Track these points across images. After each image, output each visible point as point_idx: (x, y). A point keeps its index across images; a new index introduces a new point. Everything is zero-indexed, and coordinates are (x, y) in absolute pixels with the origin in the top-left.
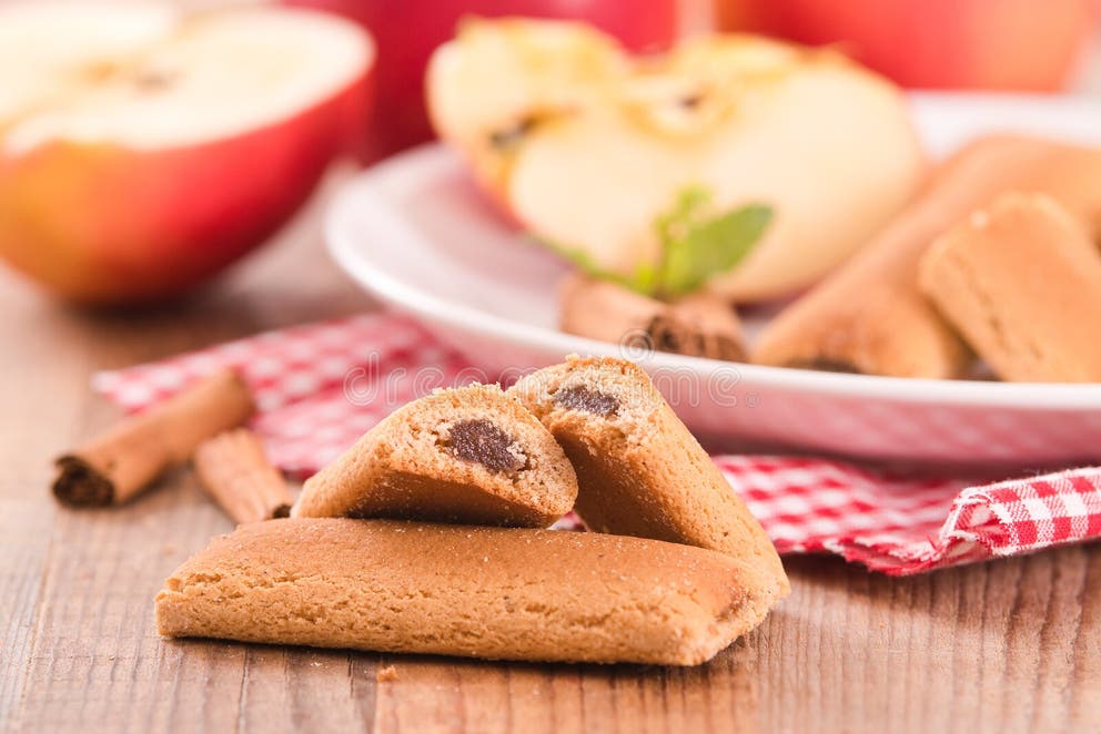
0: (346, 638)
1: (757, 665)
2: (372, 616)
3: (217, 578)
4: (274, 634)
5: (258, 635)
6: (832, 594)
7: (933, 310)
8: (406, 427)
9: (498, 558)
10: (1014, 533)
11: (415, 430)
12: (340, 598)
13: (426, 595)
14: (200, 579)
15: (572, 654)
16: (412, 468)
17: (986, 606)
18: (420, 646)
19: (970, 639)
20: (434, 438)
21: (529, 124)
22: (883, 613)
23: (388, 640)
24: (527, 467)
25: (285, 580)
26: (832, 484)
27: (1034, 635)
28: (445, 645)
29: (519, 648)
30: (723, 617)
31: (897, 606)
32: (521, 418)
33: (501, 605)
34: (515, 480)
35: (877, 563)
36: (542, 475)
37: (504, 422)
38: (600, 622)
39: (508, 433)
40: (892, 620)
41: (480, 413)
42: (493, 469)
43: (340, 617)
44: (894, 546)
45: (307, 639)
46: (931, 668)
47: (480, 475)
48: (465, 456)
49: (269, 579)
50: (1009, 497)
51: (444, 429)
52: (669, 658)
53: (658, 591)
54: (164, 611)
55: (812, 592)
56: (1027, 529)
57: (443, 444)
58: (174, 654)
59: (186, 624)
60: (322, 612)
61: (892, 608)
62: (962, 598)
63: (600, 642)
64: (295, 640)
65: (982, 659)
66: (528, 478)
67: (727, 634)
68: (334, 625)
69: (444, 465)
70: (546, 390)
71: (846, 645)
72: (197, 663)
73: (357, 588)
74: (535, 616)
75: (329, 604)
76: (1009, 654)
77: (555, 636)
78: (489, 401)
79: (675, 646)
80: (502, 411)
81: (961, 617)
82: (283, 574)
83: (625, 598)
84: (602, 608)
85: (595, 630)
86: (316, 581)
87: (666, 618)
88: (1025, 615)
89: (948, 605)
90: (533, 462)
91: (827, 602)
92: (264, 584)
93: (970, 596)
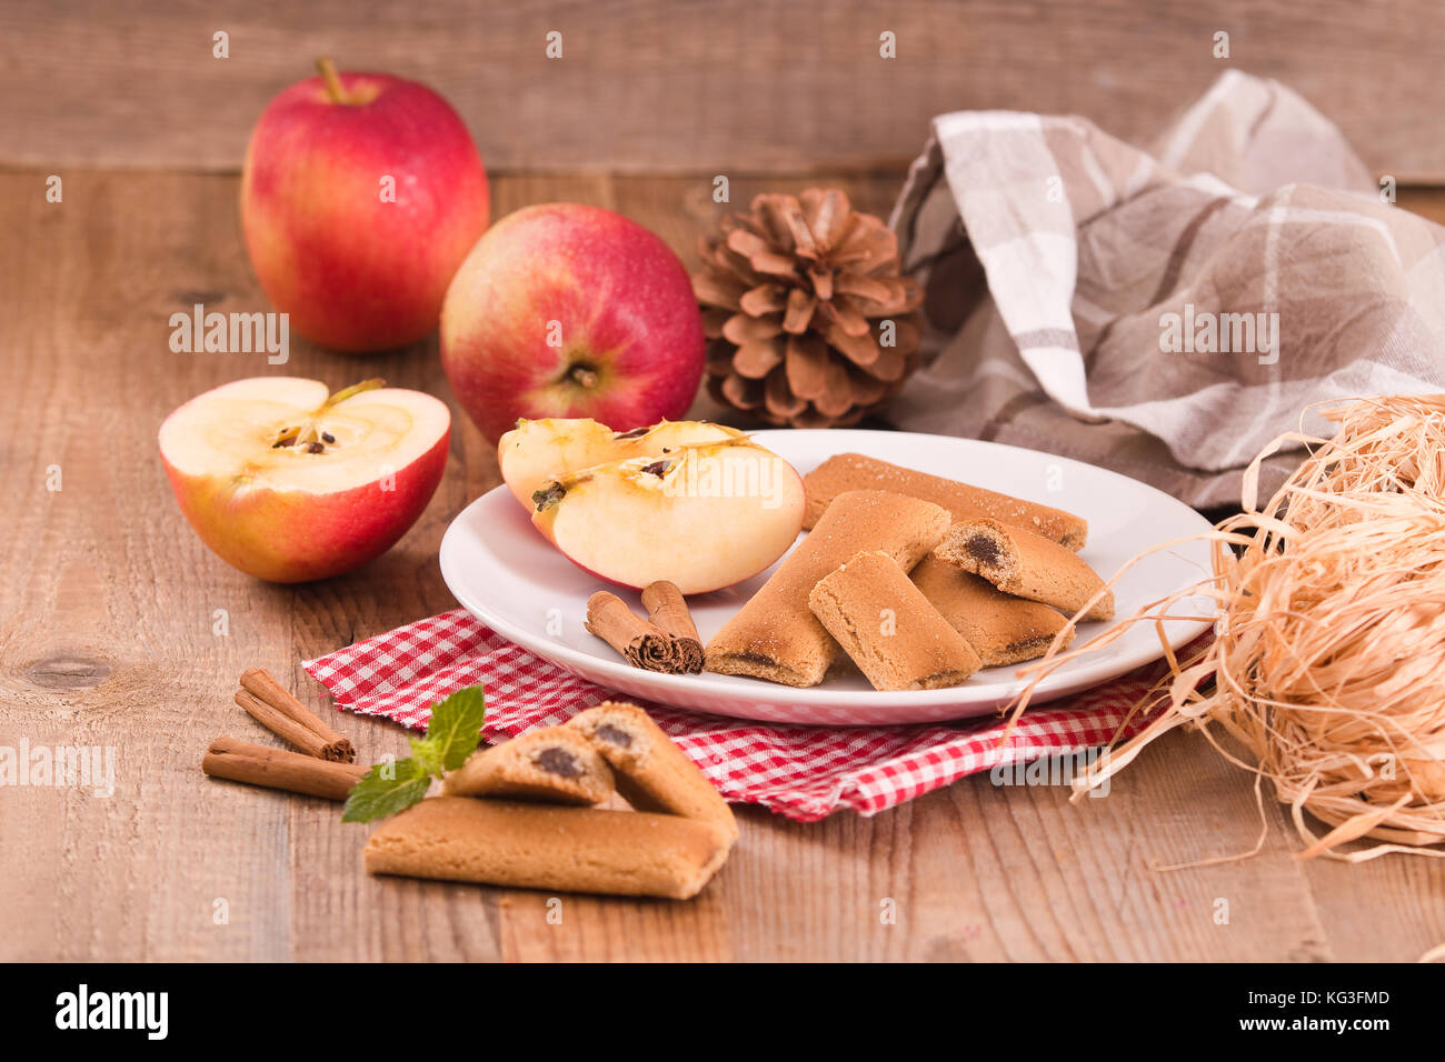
0: (479, 877)
1: (724, 891)
2: (494, 865)
3: (399, 840)
4: (435, 874)
5: (425, 874)
6: (763, 830)
7: (815, 621)
8: (512, 755)
9: (568, 829)
10: (873, 804)
11: (518, 755)
12: (475, 854)
13: (527, 853)
14: (390, 840)
15: (615, 890)
16: (517, 779)
17: (856, 838)
18: (523, 883)
19: (848, 864)
20: (529, 761)
21: (561, 490)
22: (795, 844)
23: (505, 879)
24: (584, 774)
25: (440, 841)
26: (760, 746)
27: (885, 860)
28: (539, 883)
29: (584, 886)
30: (705, 865)
31: (804, 839)
32: (580, 744)
33: (572, 859)
34: (577, 782)
35: (791, 813)
36: (593, 777)
37: (569, 747)
38: (631, 872)
39: (573, 754)
40: (801, 853)
41: (555, 743)
42: (564, 776)
43: (475, 866)
44: (801, 801)
45: (454, 877)
46: (826, 890)
47: (557, 781)
48: (548, 770)
49: (431, 841)
50: (868, 779)
51: (536, 754)
52: (673, 895)
53: (665, 855)
54: (369, 859)
55: (752, 829)
56: (880, 799)
57: (535, 763)
58: (376, 887)
59: (382, 867)
60: (464, 862)
61: (800, 840)
62: (841, 831)
63: (632, 884)
64: (449, 877)
65: (856, 883)
66: (585, 781)
67: (706, 874)
68: (471, 869)
69: (536, 776)
70: (591, 724)
71: (775, 874)
72: (391, 892)
73: (486, 849)
74: (592, 868)
75: (468, 858)
76: (871, 877)
77: (604, 880)
78: (561, 735)
79: (677, 888)
80: (569, 740)
81: (842, 848)
82: (439, 838)
83: (646, 858)
84: (633, 864)
85: (630, 878)
86: (460, 843)
87: (671, 871)
88: (880, 845)
89: (833, 838)
90: (588, 771)
91: (762, 836)
92: (430, 844)
93: (845, 830)
